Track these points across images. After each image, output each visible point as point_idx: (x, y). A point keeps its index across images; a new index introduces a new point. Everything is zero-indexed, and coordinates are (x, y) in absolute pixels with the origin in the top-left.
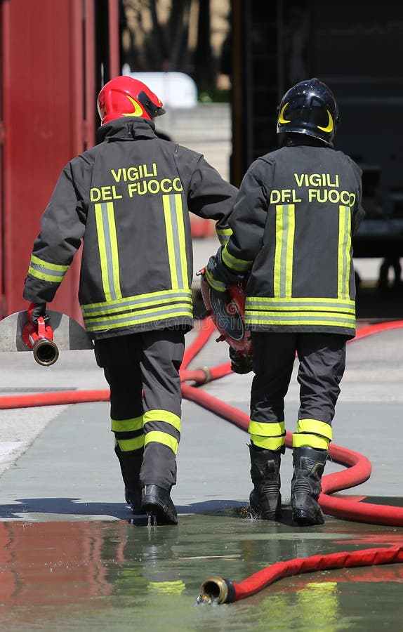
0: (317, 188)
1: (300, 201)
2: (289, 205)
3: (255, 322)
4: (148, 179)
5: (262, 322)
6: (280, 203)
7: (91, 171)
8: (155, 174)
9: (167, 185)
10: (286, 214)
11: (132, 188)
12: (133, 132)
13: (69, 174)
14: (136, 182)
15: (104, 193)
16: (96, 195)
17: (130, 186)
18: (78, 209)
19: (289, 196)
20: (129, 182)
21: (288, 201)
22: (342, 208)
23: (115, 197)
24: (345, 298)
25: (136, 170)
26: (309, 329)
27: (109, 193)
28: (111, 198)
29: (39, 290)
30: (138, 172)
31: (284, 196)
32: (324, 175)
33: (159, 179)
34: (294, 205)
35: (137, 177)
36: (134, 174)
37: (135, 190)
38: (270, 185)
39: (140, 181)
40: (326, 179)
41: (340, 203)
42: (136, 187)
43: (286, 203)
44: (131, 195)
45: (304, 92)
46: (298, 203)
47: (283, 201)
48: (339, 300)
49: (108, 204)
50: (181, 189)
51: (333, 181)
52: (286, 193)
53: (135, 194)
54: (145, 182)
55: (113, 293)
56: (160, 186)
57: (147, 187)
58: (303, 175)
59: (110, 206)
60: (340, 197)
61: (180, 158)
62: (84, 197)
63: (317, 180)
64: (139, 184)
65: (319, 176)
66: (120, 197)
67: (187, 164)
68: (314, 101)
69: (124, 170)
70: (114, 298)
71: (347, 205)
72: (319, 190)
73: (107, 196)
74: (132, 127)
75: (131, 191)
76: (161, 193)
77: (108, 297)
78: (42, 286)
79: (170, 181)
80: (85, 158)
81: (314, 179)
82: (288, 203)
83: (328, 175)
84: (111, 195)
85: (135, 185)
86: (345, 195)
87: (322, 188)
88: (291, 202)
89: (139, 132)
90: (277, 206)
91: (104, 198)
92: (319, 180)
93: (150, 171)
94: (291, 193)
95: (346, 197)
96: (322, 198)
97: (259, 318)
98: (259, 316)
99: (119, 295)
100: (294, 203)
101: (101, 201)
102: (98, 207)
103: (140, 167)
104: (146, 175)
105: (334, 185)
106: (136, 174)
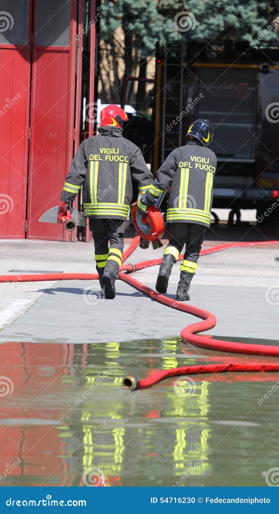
0: (200, 163)
1: (192, 167)
2: (187, 169)
3: (170, 219)
4: (114, 155)
5: (173, 218)
6: (183, 167)
7: (91, 147)
8: (118, 153)
9: (122, 159)
10: (185, 172)
11: (107, 157)
12: (112, 133)
13: (83, 146)
14: (110, 155)
15: (95, 157)
16: (92, 157)
17: (106, 156)
18: (85, 163)
19: (187, 165)
20: (106, 154)
21: (187, 167)
22: (208, 173)
23: (100, 159)
24: (207, 211)
25: (110, 150)
26: (192, 222)
27: (98, 157)
28: (98, 160)
29: (68, 196)
30: (111, 151)
31: (185, 165)
32: (203, 158)
33: (119, 155)
34: (189, 169)
35: (110, 153)
36: (109, 151)
37: (108, 158)
38: (179, 160)
39: (111, 155)
40: (203, 160)
41: (208, 171)
42: (109, 157)
43: (185, 168)
44: (106, 160)
45: (202, 122)
46: (191, 168)
47: (185, 167)
48: (205, 211)
49: (96, 162)
50: (128, 161)
51: (206, 161)
52: (186, 164)
53: (108, 160)
54: (113, 156)
55: (94, 200)
56: (119, 158)
57: (114, 158)
58: (194, 157)
59: (97, 163)
60: (208, 168)
61: (129, 148)
62: (87, 157)
63: (200, 160)
64: (110, 156)
65: (201, 158)
66: (102, 160)
67: (131, 152)
68: (205, 126)
69: (105, 149)
70: (94, 202)
71: (211, 172)
72: (200, 164)
73: (96, 158)
74: (112, 131)
75: (106, 158)
76: (119, 161)
77: (92, 201)
78: (69, 195)
79: (123, 157)
80: (90, 140)
81: (199, 159)
82: (187, 168)
83: (205, 158)
84: (98, 159)
85: (109, 156)
86: (211, 167)
87: (202, 164)
88: (188, 168)
89: (115, 134)
90: (182, 169)
91: (95, 159)
92: (201, 160)
93: (116, 151)
94: (188, 164)
95: (211, 168)
96: (201, 167)
97: (172, 217)
98: (172, 216)
99: (96, 201)
100: (189, 168)
101: (94, 160)
102: (92, 163)
103: (112, 149)
104: (114, 153)
105: (206, 163)
106: (110, 152)
